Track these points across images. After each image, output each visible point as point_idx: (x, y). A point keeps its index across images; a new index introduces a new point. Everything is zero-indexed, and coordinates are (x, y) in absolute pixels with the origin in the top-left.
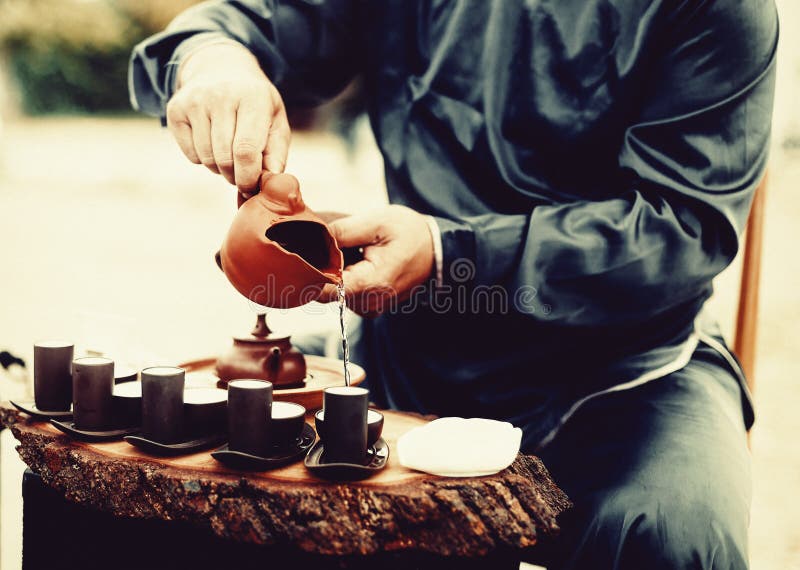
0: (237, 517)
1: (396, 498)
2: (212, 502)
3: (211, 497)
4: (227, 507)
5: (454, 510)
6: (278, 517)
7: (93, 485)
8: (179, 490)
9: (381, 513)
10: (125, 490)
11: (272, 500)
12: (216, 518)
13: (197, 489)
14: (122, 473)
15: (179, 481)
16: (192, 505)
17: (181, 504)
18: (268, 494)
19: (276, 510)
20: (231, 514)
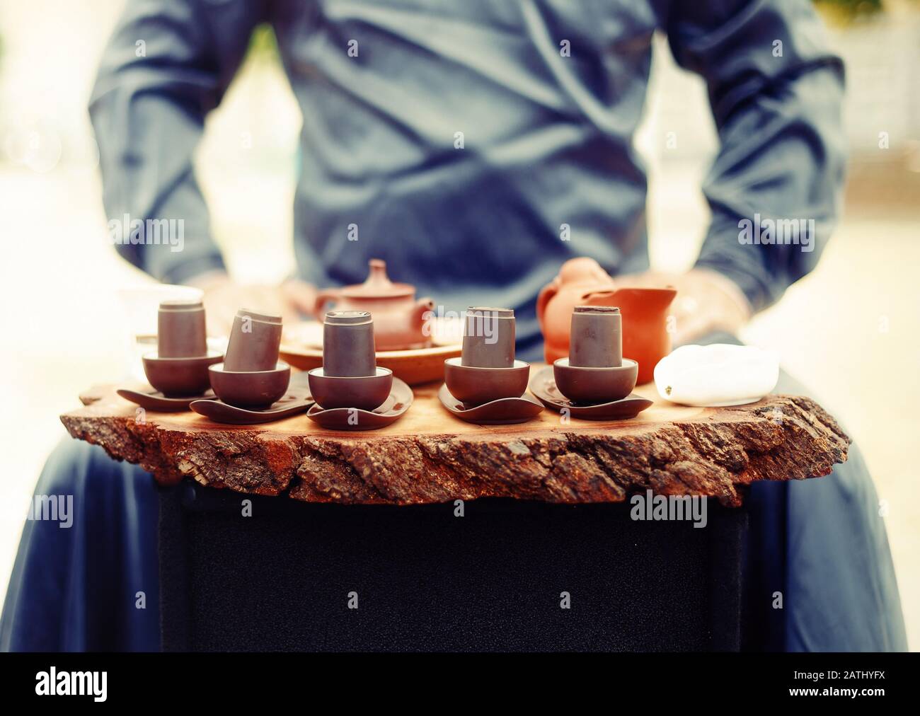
0: (583, 474)
1: (738, 425)
2: (545, 463)
3: (541, 458)
4: (569, 465)
5: (796, 429)
6: (626, 466)
7: (366, 472)
8: (503, 455)
9: (727, 444)
10: (410, 471)
11: (619, 448)
12: (554, 481)
13: (526, 451)
14: (402, 450)
15: (500, 446)
16: (524, 470)
17: (508, 471)
18: (615, 442)
19: (624, 459)
20: (577, 472)
